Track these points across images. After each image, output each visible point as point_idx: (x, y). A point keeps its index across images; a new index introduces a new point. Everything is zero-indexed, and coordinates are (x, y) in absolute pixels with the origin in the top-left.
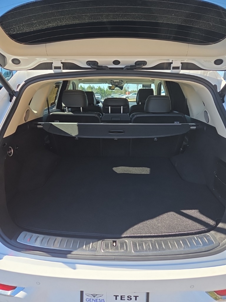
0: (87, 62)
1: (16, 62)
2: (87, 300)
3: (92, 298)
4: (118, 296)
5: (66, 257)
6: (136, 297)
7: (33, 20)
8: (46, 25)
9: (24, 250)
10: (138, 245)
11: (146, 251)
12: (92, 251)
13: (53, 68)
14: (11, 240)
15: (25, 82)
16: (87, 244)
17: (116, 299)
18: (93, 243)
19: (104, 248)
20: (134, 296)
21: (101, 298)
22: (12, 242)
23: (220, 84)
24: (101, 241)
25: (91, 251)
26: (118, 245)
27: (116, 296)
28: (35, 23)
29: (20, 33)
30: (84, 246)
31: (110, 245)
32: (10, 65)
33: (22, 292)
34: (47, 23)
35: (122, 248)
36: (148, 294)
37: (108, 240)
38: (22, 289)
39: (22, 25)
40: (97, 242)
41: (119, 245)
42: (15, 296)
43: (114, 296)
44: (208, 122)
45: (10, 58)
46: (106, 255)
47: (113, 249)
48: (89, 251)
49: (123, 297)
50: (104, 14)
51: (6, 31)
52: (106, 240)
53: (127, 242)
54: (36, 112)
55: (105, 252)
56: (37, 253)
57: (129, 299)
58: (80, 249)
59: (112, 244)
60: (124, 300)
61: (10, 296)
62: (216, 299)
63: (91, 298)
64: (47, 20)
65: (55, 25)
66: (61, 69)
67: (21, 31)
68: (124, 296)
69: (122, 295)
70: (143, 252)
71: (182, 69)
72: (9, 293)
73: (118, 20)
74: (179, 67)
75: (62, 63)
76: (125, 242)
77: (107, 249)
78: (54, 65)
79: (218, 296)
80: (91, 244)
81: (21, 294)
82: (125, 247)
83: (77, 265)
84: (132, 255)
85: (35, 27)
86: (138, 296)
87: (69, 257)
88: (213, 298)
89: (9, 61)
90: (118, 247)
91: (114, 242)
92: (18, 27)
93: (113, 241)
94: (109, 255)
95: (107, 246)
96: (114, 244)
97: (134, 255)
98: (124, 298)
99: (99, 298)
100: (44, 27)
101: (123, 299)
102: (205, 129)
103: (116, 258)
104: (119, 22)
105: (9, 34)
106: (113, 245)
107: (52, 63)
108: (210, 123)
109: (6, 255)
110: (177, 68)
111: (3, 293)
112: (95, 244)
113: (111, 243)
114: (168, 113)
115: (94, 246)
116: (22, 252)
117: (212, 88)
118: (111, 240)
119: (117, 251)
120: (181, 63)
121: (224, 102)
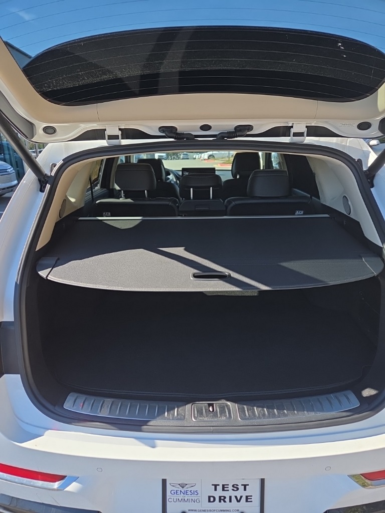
0: (160, 128)
1: (49, 131)
2: (172, 492)
3: (180, 490)
4: (219, 485)
5: (140, 431)
6: (245, 486)
7: (79, 70)
8: (98, 77)
9: (76, 421)
10: (246, 409)
11: (259, 417)
12: (178, 419)
13: (106, 137)
14: (55, 406)
15: (63, 160)
16: (171, 409)
17: (216, 490)
18: (178, 407)
19: (196, 415)
20: (242, 485)
21: (192, 489)
22: (57, 409)
23: (368, 157)
24: (191, 404)
25: (176, 420)
26: (216, 410)
27: (216, 486)
28: (82, 75)
29: (58, 90)
30: (166, 413)
31: (204, 411)
32: (40, 136)
33: (74, 483)
34: (100, 74)
35: (223, 414)
36: (263, 481)
37: (201, 402)
38: (75, 479)
39: (61, 78)
40: (184, 407)
41: (218, 411)
42: (65, 490)
43: (213, 485)
44: (349, 214)
45: (40, 126)
46: (201, 425)
47: (210, 417)
48: (174, 420)
49: (225, 486)
50: (189, 61)
51: (37, 88)
52: (197, 402)
53: (229, 406)
54: (73, 200)
55: (197, 422)
56: (96, 425)
57: (235, 489)
58: (160, 418)
59: (207, 409)
60: (228, 490)
61: (58, 490)
62: (364, 486)
63: (178, 489)
64: (99, 71)
65: (113, 77)
66: (118, 139)
67: (60, 86)
68: (228, 485)
69: (224, 484)
70: (255, 419)
71: (308, 136)
72: (56, 485)
73: (209, 68)
74: (303, 133)
75: (120, 129)
76: (227, 406)
77: (200, 417)
78: (107, 133)
79: (367, 481)
80: (176, 409)
81: (73, 487)
82: (227, 413)
83: (158, 442)
84: (239, 425)
85: (81, 80)
86: (248, 485)
87: (144, 430)
88: (360, 485)
89: (40, 131)
90: (217, 412)
91: (210, 405)
92: (56, 80)
93: (208, 404)
94: (204, 425)
95: (200, 412)
96: (211, 409)
97: (242, 424)
98: (228, 487)
99: (189, 489)
100: (95, 80)
101: (225, 489)
102: (345, 223)
103: (215, 429)
104: (211, 71)
105: (40, 92)
106: (209, 410)
107: (105, 130)
108: (352, 216)
109: (48, 429)
110: (301, 134)
111: (45, 486)
112: (182, 410)
113: (205, 407)
114: (286, 197)
115: (181, 412)
116: (73, 424)
117: (355, 165)
118: (205, 402)
119: (216, 420)
120: (307, 127)
121: (373, 186)
